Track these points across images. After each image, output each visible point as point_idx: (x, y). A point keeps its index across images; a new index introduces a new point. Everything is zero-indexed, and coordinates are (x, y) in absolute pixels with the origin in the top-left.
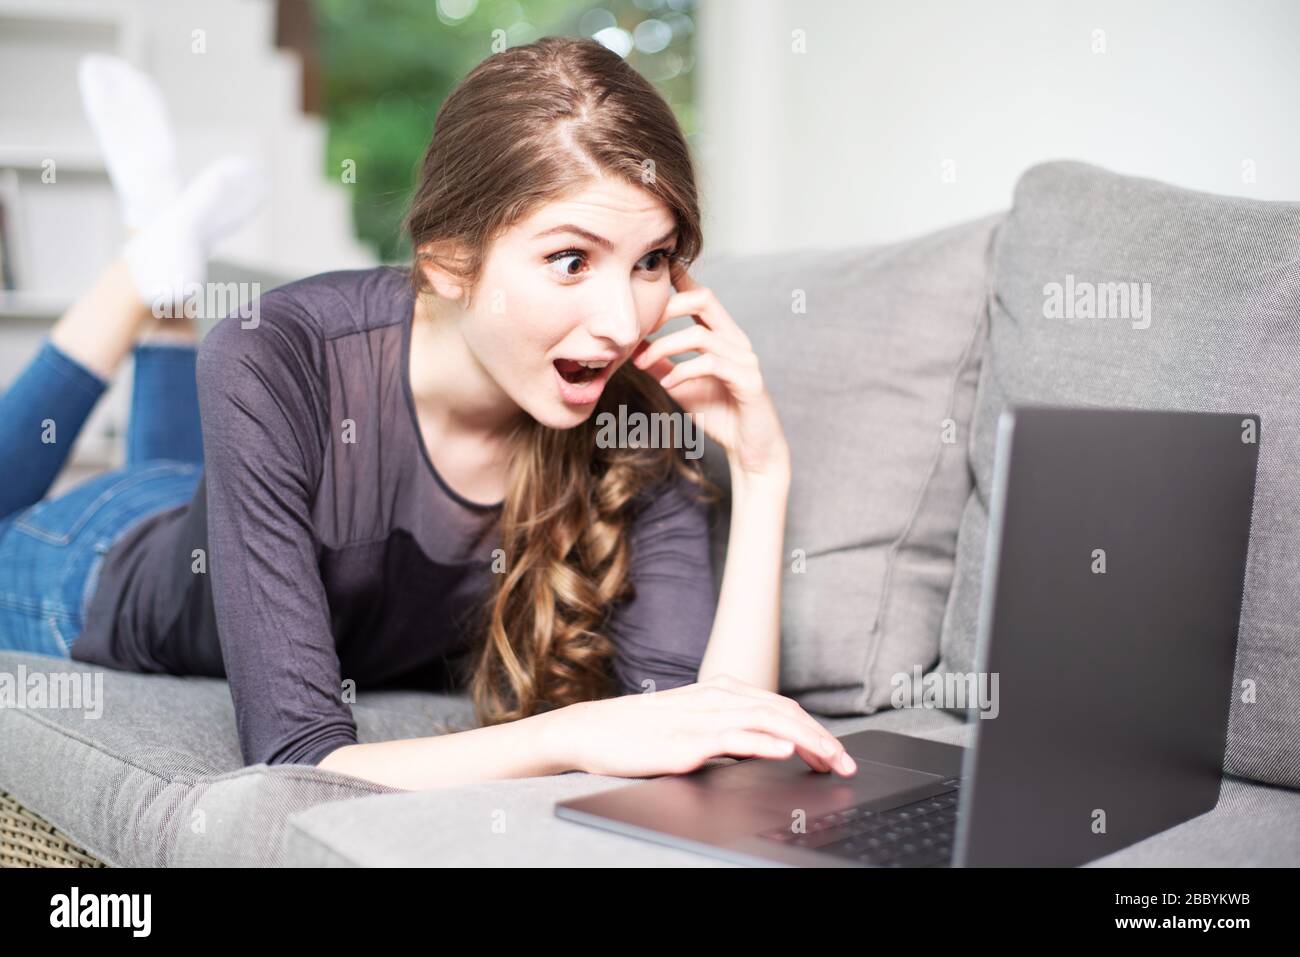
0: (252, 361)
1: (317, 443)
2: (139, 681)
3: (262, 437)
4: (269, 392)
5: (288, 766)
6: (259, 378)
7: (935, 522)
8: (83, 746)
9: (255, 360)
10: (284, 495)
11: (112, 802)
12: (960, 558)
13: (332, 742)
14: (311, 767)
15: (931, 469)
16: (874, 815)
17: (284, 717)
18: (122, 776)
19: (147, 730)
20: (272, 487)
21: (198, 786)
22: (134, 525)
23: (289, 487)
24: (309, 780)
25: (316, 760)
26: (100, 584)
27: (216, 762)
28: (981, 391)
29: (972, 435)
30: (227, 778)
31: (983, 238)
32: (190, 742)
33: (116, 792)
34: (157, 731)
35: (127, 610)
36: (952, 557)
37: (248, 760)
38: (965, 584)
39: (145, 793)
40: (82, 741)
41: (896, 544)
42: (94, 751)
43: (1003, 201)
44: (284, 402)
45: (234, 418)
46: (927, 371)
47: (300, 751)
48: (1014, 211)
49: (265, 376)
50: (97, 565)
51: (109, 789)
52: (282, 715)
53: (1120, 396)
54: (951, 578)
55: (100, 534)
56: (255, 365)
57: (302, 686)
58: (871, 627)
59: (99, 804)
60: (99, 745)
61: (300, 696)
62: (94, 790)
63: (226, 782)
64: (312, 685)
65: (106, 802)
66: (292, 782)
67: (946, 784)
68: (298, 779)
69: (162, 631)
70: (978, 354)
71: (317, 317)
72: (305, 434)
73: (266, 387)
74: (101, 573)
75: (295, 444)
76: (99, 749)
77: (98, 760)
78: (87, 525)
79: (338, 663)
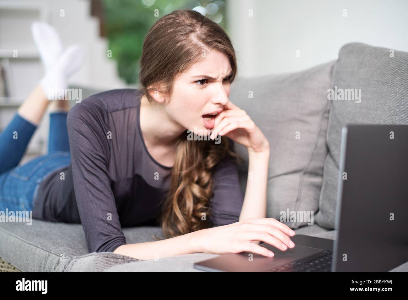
0: (84, 119)
1: (108, 146)
2: (52, 225)
3: (89, 143)
4: (91, 129)
5: (104, 253)
6: (87, 124)
7: (316, 164)
8: (34, 247)
9: (86, 119)
10: (97, 162)
11: (45, 266)
12: (325, 176)
13: (118, 244)
14: (111, 253)
15: (314, 147)
16: (301, 264)
17: (101, 235)
18: (48, 257)
19: (56, 241)
20: (92, 160)
21: (74, 260)
22: (49, 174)
23: (99, 160)
24: (111, 257)
25: (113, 251)
26: (39, 194)
27: (79, 251)
28: (330, 120)
29: (327, 135)
30: (83, 257)
31: (329, 69)
32: (70, 245)
33: (46, 262)
34: (59, 242)
35: (48, 204)
36: (322, 176)
37: (90, 251)
38: (327, 185)
39: (56, 262)
40: (34, 246)
41: (303, 172)
42: (38, 249)
43: (335, 57)
44: (96, 133)
45: (79, 137)
46: (311, 114)
47: (107, 247)
48: (339, 60)
49: (89, 123)
50: (37, 187)
51: (44, 262)
52: (100, 234)
53: (378, 120)
54: (322, 182)
55: (38, 177)
56: (86, 120)
57: (107, 224)
58: (295, 200)
59: (40, 267)
60: (40, 247)
61: (106, 228)
62: (39, 262)
63: (83, 259)
64: (110, 224)
65: (43, 266)
66: (105, 258)
67: (324, 252)
68: (107, 257)
69: (59, 210)
70: (328, 108)
71: (106, 105)
72: (103, 143)
73: (90, 128)
74: (39, 190)
75: (100, 146)
76: (40, 248)
77: (39, 252)
78: (34, 174)
79: (118, 217)
